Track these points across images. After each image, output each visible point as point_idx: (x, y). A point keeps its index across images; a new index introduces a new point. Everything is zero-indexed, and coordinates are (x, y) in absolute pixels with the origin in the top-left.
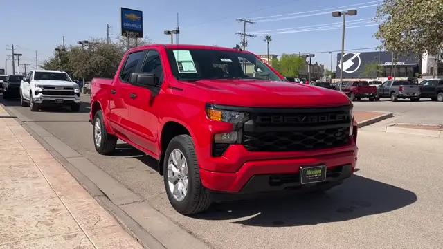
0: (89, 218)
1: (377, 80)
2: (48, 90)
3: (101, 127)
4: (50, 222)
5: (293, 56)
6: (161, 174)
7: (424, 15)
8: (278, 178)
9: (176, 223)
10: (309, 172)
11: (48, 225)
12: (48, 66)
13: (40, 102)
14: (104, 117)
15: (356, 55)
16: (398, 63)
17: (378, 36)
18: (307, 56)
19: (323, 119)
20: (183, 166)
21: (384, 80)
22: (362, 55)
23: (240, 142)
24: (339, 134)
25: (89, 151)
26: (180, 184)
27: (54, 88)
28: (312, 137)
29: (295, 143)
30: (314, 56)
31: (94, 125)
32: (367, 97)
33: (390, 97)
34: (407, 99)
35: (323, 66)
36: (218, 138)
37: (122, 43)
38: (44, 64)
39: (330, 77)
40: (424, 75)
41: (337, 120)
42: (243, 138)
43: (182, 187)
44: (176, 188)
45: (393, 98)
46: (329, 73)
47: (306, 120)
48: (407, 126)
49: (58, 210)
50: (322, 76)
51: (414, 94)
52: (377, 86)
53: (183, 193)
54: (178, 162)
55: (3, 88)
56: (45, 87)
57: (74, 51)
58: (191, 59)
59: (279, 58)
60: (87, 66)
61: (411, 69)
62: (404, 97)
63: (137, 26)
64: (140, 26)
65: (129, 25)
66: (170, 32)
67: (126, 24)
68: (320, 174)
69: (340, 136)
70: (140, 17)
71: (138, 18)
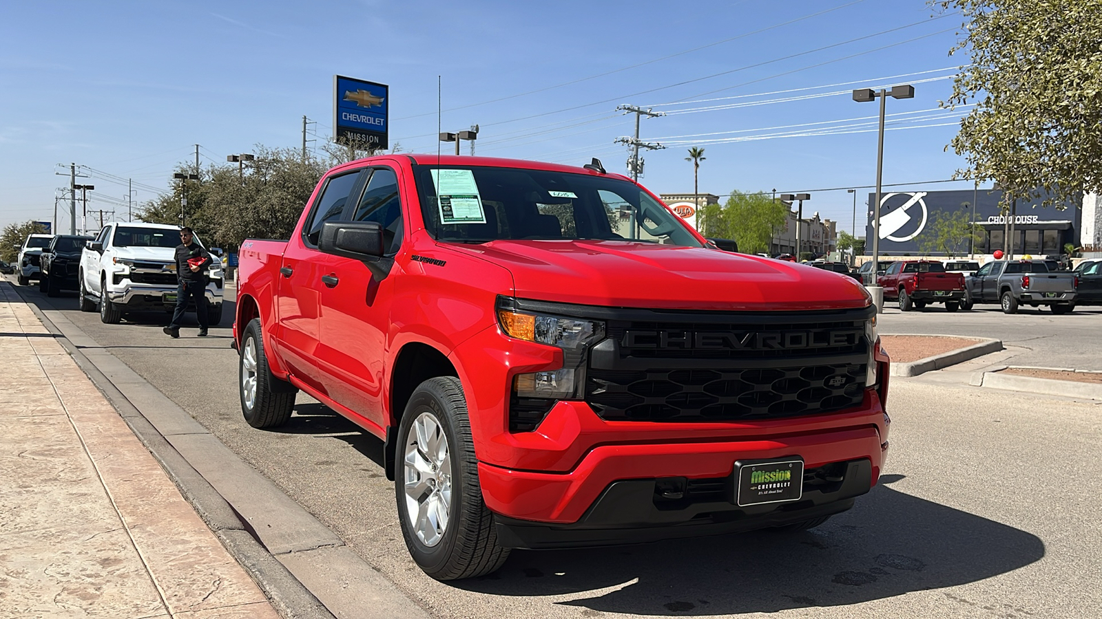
0: (194, 582)
1: (969, 259)
2: (144, 272)
3: (258, 360)
4: (91, 590)
5: (758, 197)
6: (390, 476)
7: (1070, 94)
8: (676, 490)
9: (417, 601)
10: (758, 477)
11: (84, 597)
12: (155, 216)
13: (125, 300)
14: (265, 336)
15: (917, 197)
16: (1022, 220)
17: (959, 146)
18: (792, 198)
19: (795, 340)
20: (442, 455)
21: (984, 259)
22: (930, 198)
23: (581, 394)
24: (838, 381)
25: (227, 419)
26: (432, 501)
27: (160, 267)
28: (768, 387)
29: (723, 400)
30: (808, 197)
31: (242, 355)
32: (941, 300)
33: (1000, 302)
34: (1042, 307)
35: (833, 224)
36: (525, 385)
37: (335, 162)
38: (148, 211)
39: (850, 250)
40: (1088, 249)
41: (833, 344)
42: (590, 386)
43: (438, 510)
44: (422, 512)
45: (1007, 304)
46: (847, 241)
47: (751, 342)
48: (1035, 373)
49: (117, 561)
50: (831, 249)
51: (1059, 294)
52: (966, 274)
53: (439, 527)
54: (429, 445)
55: (41, 268)
56: (138, 264)
57: (221, 179)
58: (475, 191)
59: (722, 202)
60: (249, 216)
61: (1055, 233)
62: (1035, 304)
63: (374, 122)
64: (382, 120)
65: (356, 119)
66: (453, 137)
67: (348, 117)
68: (787, 481)
69: (842, 386)
70: (382, 100)
71: (377, 101)
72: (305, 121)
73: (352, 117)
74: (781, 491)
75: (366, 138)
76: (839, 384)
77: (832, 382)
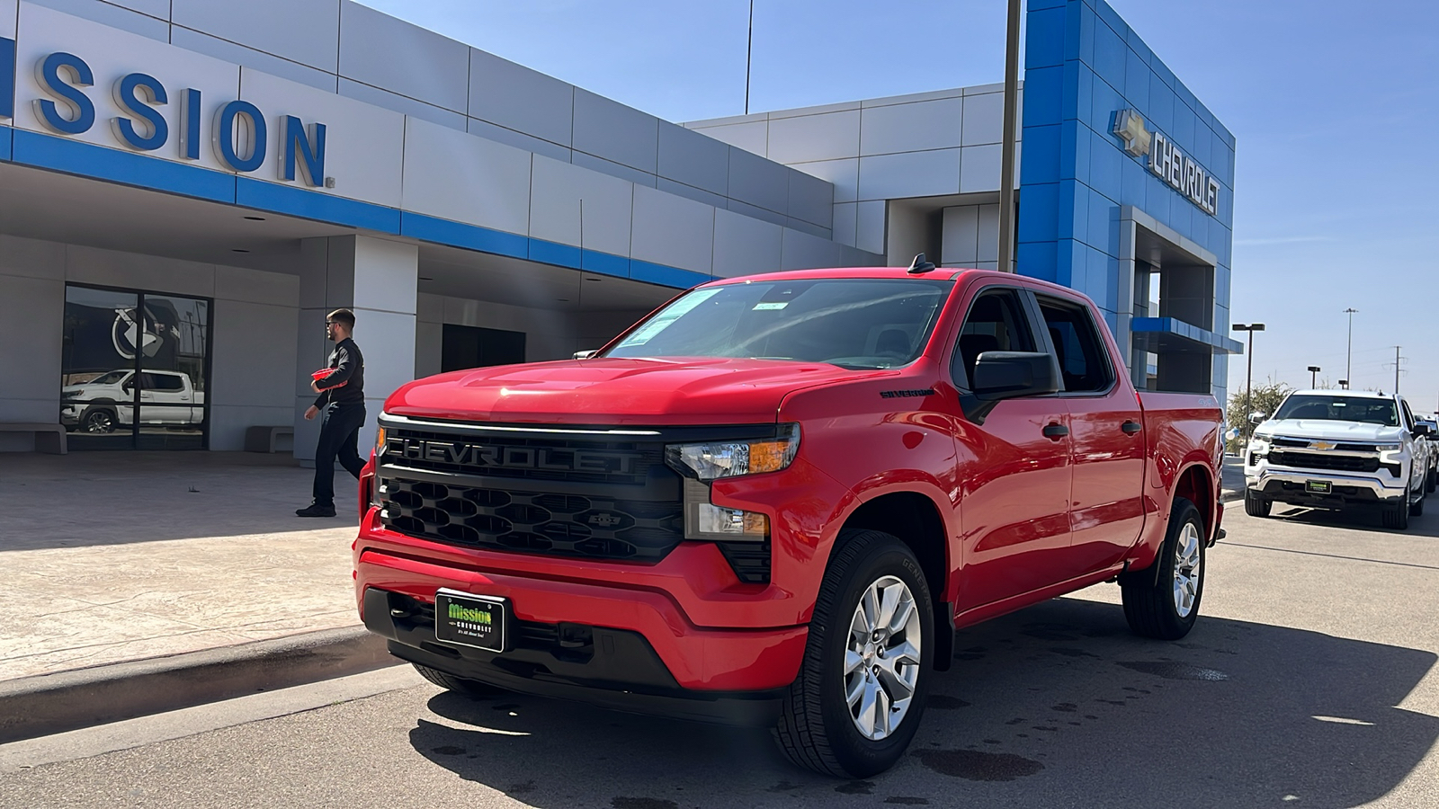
2: (1285, 452)
10: (455, 610)
13: (1261, 486)
24: (606, 520)
27: (1305, 445)
47: (468, 455)
56: (1279, 441)
68: (488, 626)
69: (613, 527)
74: (482, 636)
76: (607, 523)
77: (592, 519)
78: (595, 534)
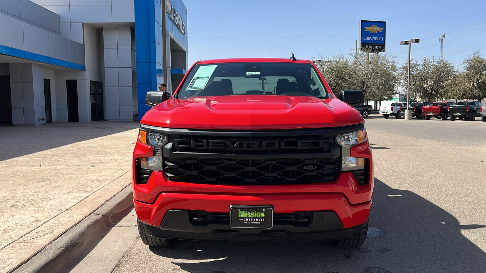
10: (243, 214)
19: (270, 145)
23: (161, 169)
24: (311, 167)
28: (254, 169)
36: (143, 163)
41: (300, 147)
47: (241, 145)
58: (211, 75)
63: (379, 39)
64: (382, 38)
65: (370, 39)
66: (408, 42)
67: (366, 38)
68: (263, 218)
69: (314, 170)
70: (383, 29)
71: (380, 29)
72: (357, 42)
73: (368, 38)
74: (259, 223)
75: (375, 47)
76: (312, 169)
77: (305, 168)
78: (307, 174)
